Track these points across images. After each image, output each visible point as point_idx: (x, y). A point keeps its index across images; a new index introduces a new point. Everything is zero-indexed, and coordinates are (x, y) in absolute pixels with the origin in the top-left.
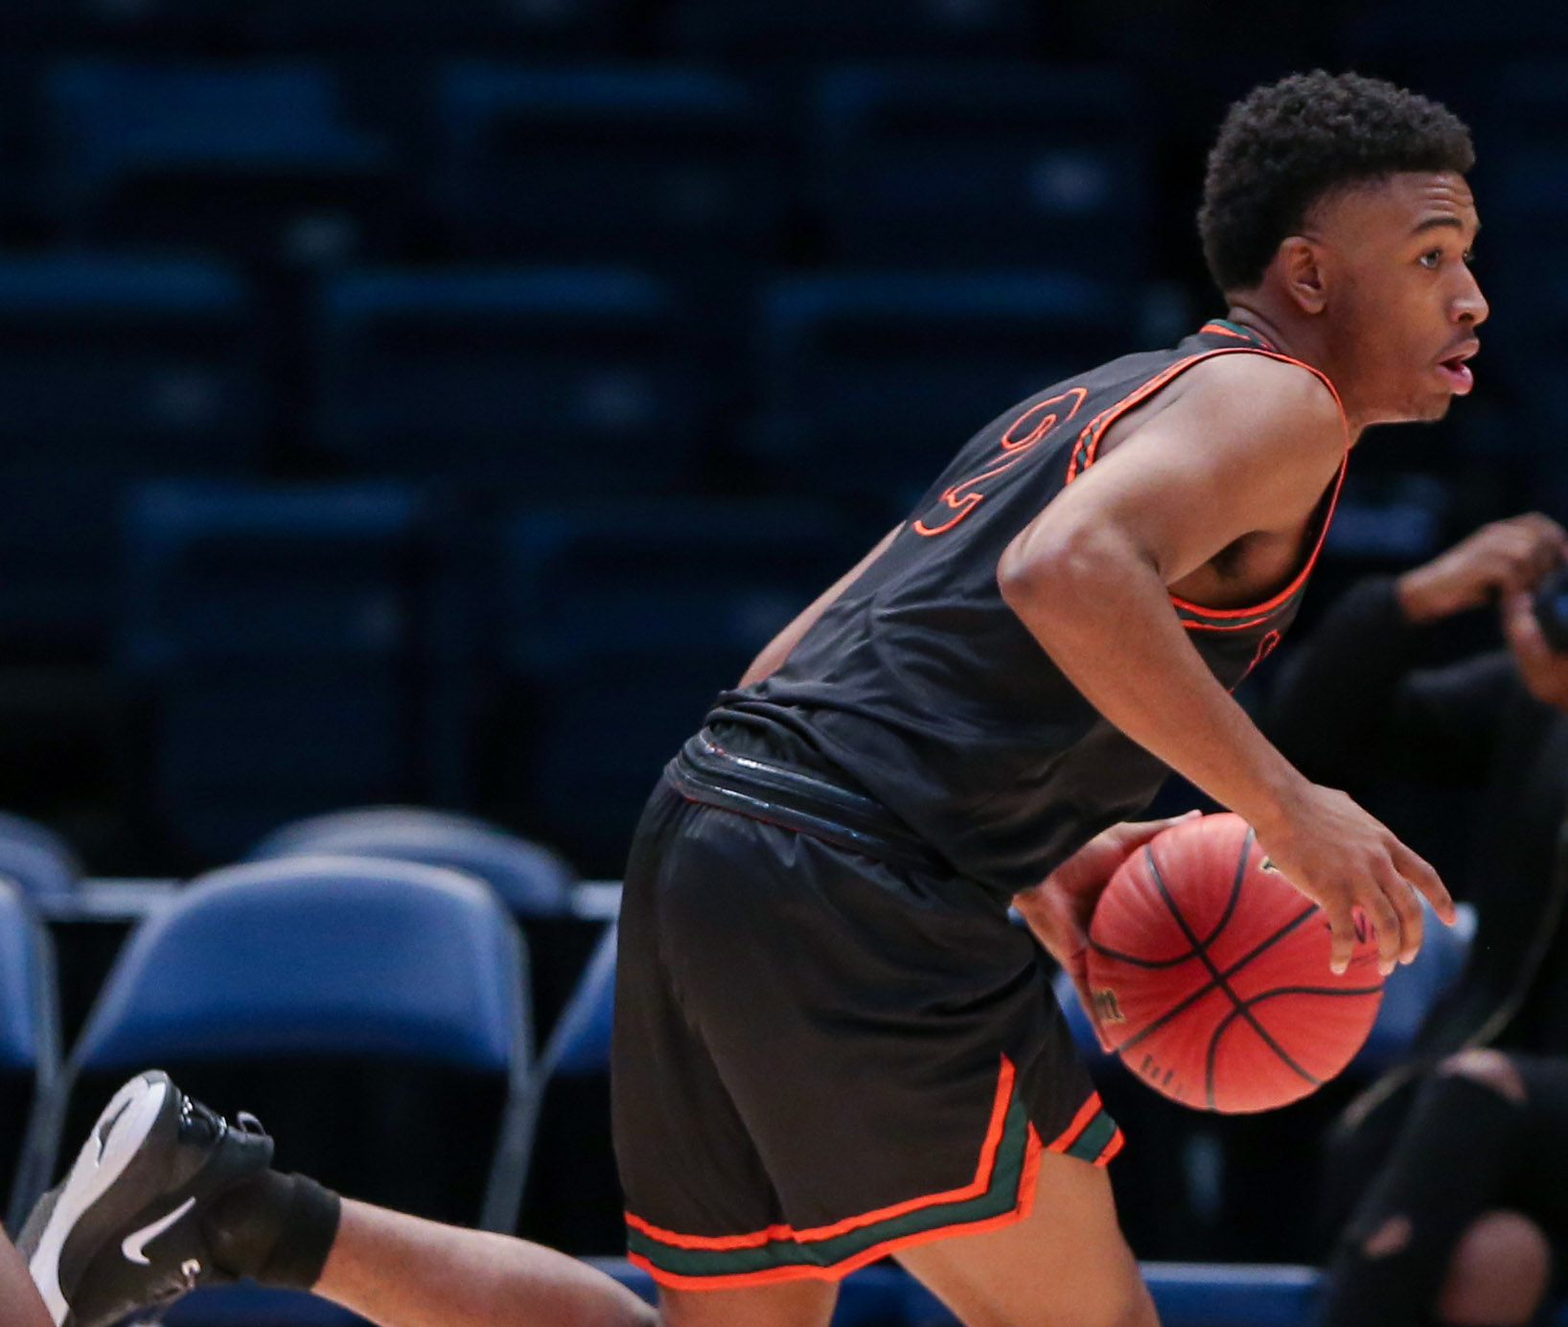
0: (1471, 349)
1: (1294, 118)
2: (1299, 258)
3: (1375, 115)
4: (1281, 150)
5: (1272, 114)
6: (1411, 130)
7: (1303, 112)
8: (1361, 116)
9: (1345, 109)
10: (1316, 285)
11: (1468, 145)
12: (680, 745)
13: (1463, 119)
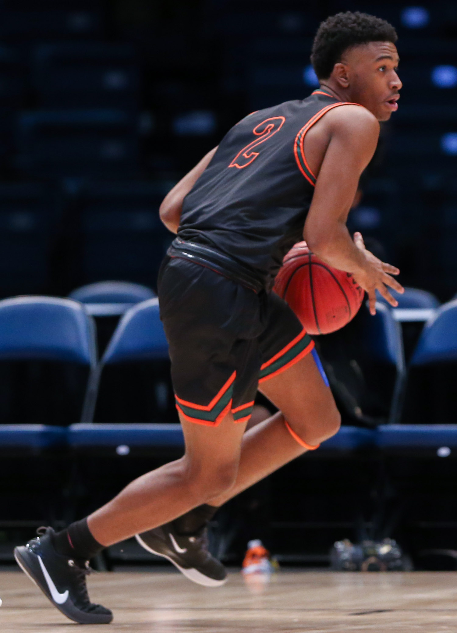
0: (397, 97)
1: (338, 25)
2: (340, 70)
3: (364, 24)
4: (334, 35)
5: (332, 24)
6: (375, 28)
7: (341, 23)
8: (359, 24)
9: (354, 22)
10: (346, 78)
11: (395, 33)
12: (171, 243)
13: (393, 25)
